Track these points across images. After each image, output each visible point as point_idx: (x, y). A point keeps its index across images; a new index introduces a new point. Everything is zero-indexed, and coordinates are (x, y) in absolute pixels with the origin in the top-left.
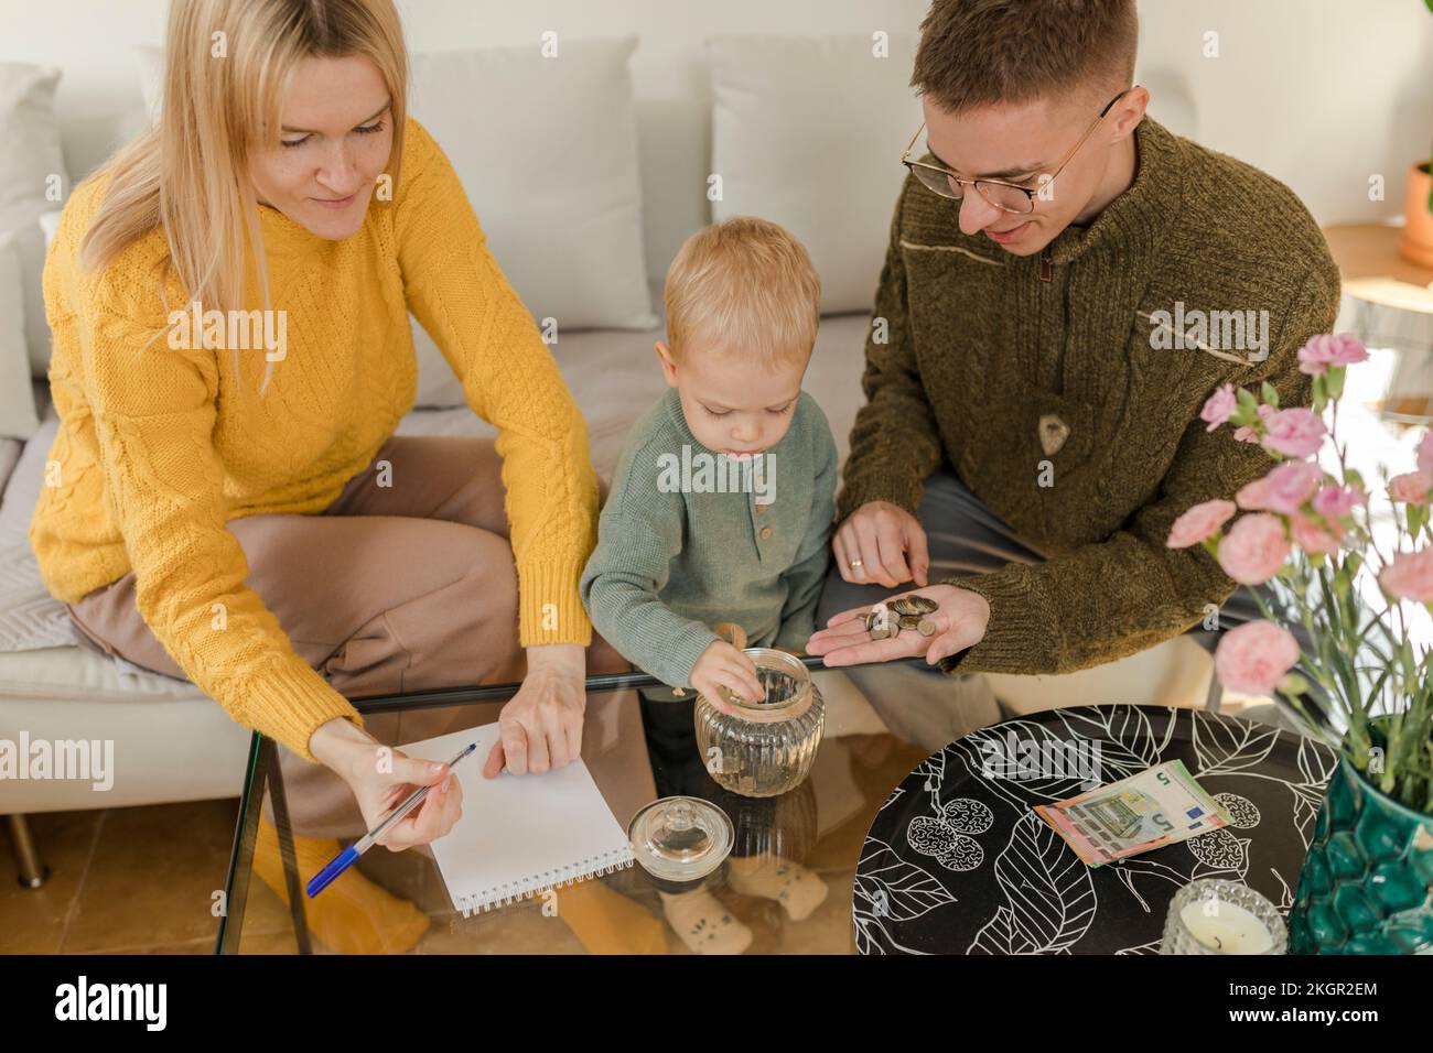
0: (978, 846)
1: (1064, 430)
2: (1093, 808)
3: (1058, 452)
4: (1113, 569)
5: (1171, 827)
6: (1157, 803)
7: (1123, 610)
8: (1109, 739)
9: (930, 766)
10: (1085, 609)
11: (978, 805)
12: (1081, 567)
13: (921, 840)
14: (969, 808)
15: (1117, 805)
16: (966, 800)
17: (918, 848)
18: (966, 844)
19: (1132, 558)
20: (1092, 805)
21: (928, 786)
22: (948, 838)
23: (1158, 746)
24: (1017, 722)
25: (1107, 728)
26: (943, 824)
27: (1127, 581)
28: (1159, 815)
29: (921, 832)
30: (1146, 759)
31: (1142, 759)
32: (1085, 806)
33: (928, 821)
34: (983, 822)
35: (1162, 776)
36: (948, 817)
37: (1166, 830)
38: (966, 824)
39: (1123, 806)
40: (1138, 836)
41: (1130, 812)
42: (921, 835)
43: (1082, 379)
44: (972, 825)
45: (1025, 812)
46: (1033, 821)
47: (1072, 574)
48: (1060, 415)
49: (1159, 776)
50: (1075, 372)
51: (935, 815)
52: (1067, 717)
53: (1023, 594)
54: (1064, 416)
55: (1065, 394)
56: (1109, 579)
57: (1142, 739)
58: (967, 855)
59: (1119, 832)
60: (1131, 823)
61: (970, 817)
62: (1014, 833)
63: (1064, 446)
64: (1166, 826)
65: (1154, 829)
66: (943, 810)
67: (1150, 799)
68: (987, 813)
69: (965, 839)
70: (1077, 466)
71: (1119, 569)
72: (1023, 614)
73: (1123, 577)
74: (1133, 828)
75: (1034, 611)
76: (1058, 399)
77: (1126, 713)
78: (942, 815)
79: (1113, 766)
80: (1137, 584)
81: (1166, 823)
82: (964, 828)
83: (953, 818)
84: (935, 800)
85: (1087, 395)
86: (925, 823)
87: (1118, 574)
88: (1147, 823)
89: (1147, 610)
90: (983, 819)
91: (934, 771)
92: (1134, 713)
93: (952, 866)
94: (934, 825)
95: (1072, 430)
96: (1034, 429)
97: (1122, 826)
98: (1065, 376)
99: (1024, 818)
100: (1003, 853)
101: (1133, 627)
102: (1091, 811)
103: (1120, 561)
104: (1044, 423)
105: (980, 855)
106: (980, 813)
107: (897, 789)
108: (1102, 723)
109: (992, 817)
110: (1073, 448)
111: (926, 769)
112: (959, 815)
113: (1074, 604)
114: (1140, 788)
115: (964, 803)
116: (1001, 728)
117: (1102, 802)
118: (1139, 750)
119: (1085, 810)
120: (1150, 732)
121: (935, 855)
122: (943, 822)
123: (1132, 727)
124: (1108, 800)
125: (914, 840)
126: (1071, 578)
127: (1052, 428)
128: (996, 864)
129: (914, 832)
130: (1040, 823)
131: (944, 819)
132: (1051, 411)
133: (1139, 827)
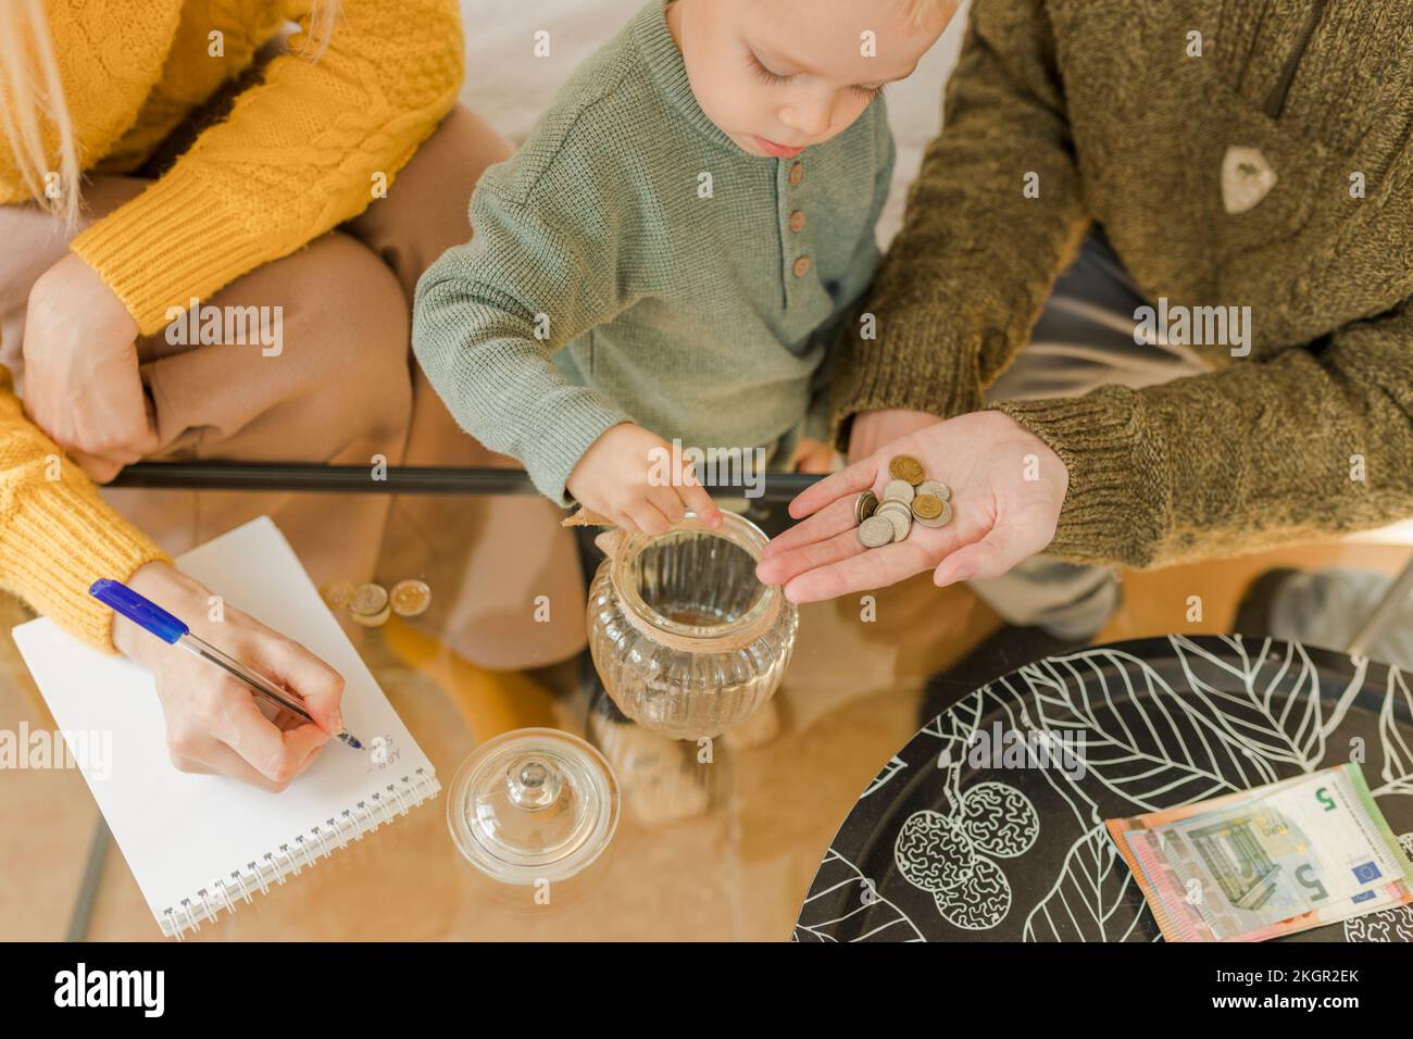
0: (1005, 882)
1: (1267, 178)
2: (1203, 840)
3: (1248, 212)
4: (1280, 423)
5: (1323, 894)
6: (1307, 843)
7: (1274, 491)
8: (1247, 698)
9: (955, 721)
10: (1216, 481)
11: (1018, 799)
12: (1228, 410)
13: (916, 856)
14: (1002, 805)
15: (1242, 837)
16: (1001, 786)
17: (909, 872)
18: (986, 876)
19: (1313, 408)
20: (1202, 832)
21: (944, 759)
22: (959, 858)
23: (1324, 723)
24: (1108, 653)
25: (1249, 678)
26: (956, 829)
27: (1297, 447)
28: (1308, 867)
29: (919, 840)
30: (1301, 747)
31: (1294, 745)
32: (1191, 834)
33: (933, 821)
34: (1021, 834)
35: (1325, 795)
36: (968, 817)
37: (1315, 898)
38: (994, 834)
39: (1252, 842)
40: (1266, 907)
41: (1260, 854)
42: (917, 847)
43: (1324, 102)
44: (1003, 838)
45: (1091, 825)
46: (1101, 844)
47: (1211, 421)
48: (1266, 151)
49: (1319, 793)
50: (1314, 89)
51: (946, 810)
52: (1187, 653)
53: (1126, 448)
54: (1272, 154)
55: (1285, 121)
56: (1268, 438)
57: (1300, 706)
58: (984, 897)
59: (1236, 895)
60: (1260, 878)
61: (1002, 822)
62: (1066, 866)
63: (1260, 205)
64: (1316, 891)
65: (1295, 895)
66: (962, 801)
67: (1298, 833)
68: (1030, 818)
69: (987, 866)
70: (1272, 242)
71: (1289, 426)
72: (1117, 482)
73: (1291, 440)
74: (1260, 888)
75: (1137, 478)
76: (1269, 124)
77: (1283, 659)
78: (958, 812)
79: (1247, 752)
80: (1311, 454)
81: (1317, 884)
82: (988, 842)
83: (974, 820)
84: (952, 782)
85: (1323, 129)
86: (928, 824)
87: (1284, 434)
88: (1285, 880)
89: (1314, 498)
90: (1022, 827)
91: (960, 732)
92: (1297, 659)
93: (955, 918)
94: (942, 829)
95: (1280, 181)
96: (1217, 165)
97: (1244, 882)
98: (1293, 91)
99: (1087, 837)
100: (1042, 904)
101: (1283, 519)
102: (1199, 846)
103: (1293, 412)
104: (1235, 158)
105: (1004, 902)
106: (1019, 816)
107: (895, 760)
108: (1242, 670)
109: (1037, 827)
110: (1274, 211)
111: (948, 728)
112: (984, 817)
113: (1201, 472)
114: (1284, 810)
115: (997, 793)
116: (1081, 660)
117: (1217, 828)
118: (1291, 728)
119: (1188, 842)
120: (1315, 696)
121: (933, 890)
122: (957, 825)
123: (1288, 684)
124: (1229, 825)
125: (905, 854)
126: (1207, 429)
127: (1247, 170)
128: (1028, 924)
129: (907, 839)
130: (1112, 851)
131: (959, 819)
132: (1248, 141)
133: (1272, 888)
